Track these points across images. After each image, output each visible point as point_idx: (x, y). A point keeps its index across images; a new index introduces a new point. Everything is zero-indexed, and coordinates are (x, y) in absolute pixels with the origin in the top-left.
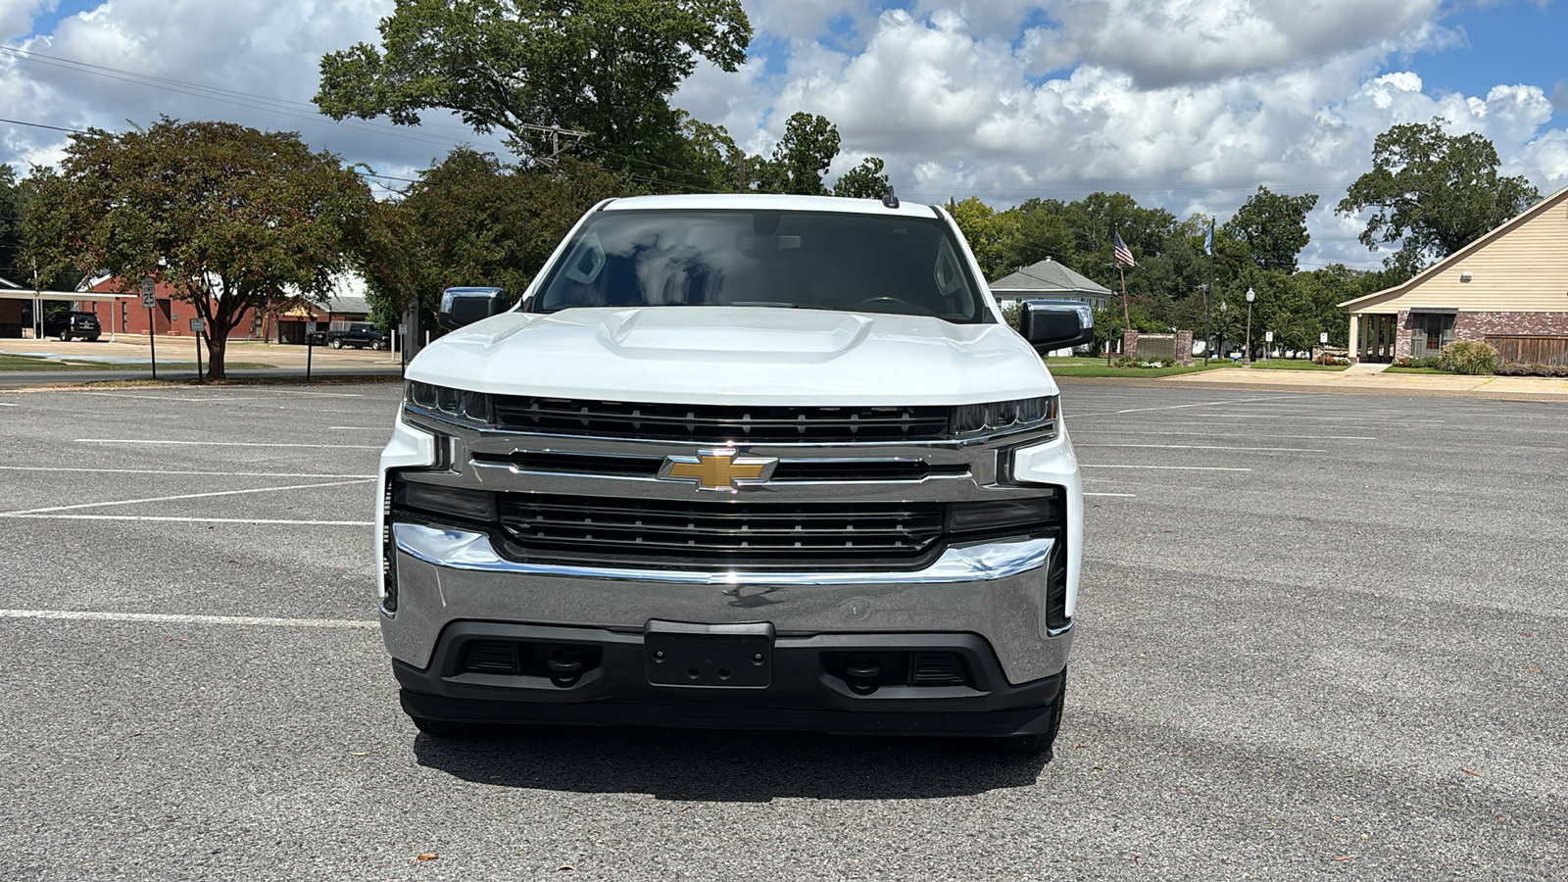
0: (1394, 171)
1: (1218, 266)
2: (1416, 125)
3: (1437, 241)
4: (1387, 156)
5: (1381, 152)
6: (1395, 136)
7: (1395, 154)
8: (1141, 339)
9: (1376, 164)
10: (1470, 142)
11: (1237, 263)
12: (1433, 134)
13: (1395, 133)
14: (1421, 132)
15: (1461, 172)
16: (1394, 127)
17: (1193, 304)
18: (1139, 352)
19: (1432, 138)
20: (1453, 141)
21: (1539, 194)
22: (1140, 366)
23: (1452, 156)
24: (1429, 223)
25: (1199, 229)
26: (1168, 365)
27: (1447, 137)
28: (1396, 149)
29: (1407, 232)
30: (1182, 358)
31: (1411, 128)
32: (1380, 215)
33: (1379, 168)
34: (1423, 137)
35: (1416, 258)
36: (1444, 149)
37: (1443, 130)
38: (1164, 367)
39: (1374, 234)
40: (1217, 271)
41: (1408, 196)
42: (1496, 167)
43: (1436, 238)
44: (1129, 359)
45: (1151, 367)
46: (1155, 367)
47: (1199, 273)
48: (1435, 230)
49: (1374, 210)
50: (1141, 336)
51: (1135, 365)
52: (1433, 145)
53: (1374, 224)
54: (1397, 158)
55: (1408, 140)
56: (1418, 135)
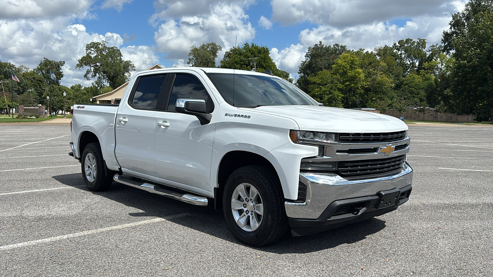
0: (93, 56)
1: (33, 83)
2: (98, 43)
3: (107, 78)
4: (90, 51)
5: (88, 50)
6: (92, 45)
7: (92, 51)
8: (25, 109)
9: (87, 54)
10: (114, 49)
11: (40, 83)
12: (103, 46)
13: (92, 44)
14: (99, 45)
15: (112, 58)
16: (92, 42)
17: (27, 96)
18: (25, 113)
19: (103, 47)
20: (109, 49)
21: (134, 66)
22: (27, 118)
23: (109, 53)
24: (104, 72)
25: (23, 70)
26: (37, 118)
27: (107, 47)
28: (92, 49)
29: (97, 75)
30: (42, 115)
31: (97, 43)
32: (90, 69)
33: (88, 54)
34: (100, 46)
35: (101, 83)
36: (107, 50)
37: (106, 45)
38: (36, 118)
39: (88, 75)
40: (33, 85)
41: (97, 64)
42: (121, 57)
43: (107, 77)
44: (21, 116)
45: (31, 118)
46: (33, 118)
47: (26, 85)
48: (106, 75)
49: (88, 68)
50: (25, 108)
51: (25, 118)
52: (103, 49)
53: (88, 72)
54: (93, 52)
55: (96, 47)
56: (99, 46)
